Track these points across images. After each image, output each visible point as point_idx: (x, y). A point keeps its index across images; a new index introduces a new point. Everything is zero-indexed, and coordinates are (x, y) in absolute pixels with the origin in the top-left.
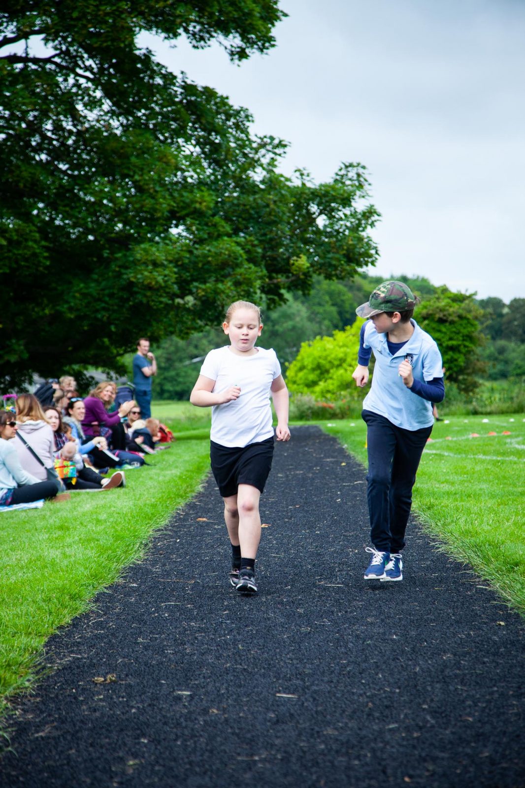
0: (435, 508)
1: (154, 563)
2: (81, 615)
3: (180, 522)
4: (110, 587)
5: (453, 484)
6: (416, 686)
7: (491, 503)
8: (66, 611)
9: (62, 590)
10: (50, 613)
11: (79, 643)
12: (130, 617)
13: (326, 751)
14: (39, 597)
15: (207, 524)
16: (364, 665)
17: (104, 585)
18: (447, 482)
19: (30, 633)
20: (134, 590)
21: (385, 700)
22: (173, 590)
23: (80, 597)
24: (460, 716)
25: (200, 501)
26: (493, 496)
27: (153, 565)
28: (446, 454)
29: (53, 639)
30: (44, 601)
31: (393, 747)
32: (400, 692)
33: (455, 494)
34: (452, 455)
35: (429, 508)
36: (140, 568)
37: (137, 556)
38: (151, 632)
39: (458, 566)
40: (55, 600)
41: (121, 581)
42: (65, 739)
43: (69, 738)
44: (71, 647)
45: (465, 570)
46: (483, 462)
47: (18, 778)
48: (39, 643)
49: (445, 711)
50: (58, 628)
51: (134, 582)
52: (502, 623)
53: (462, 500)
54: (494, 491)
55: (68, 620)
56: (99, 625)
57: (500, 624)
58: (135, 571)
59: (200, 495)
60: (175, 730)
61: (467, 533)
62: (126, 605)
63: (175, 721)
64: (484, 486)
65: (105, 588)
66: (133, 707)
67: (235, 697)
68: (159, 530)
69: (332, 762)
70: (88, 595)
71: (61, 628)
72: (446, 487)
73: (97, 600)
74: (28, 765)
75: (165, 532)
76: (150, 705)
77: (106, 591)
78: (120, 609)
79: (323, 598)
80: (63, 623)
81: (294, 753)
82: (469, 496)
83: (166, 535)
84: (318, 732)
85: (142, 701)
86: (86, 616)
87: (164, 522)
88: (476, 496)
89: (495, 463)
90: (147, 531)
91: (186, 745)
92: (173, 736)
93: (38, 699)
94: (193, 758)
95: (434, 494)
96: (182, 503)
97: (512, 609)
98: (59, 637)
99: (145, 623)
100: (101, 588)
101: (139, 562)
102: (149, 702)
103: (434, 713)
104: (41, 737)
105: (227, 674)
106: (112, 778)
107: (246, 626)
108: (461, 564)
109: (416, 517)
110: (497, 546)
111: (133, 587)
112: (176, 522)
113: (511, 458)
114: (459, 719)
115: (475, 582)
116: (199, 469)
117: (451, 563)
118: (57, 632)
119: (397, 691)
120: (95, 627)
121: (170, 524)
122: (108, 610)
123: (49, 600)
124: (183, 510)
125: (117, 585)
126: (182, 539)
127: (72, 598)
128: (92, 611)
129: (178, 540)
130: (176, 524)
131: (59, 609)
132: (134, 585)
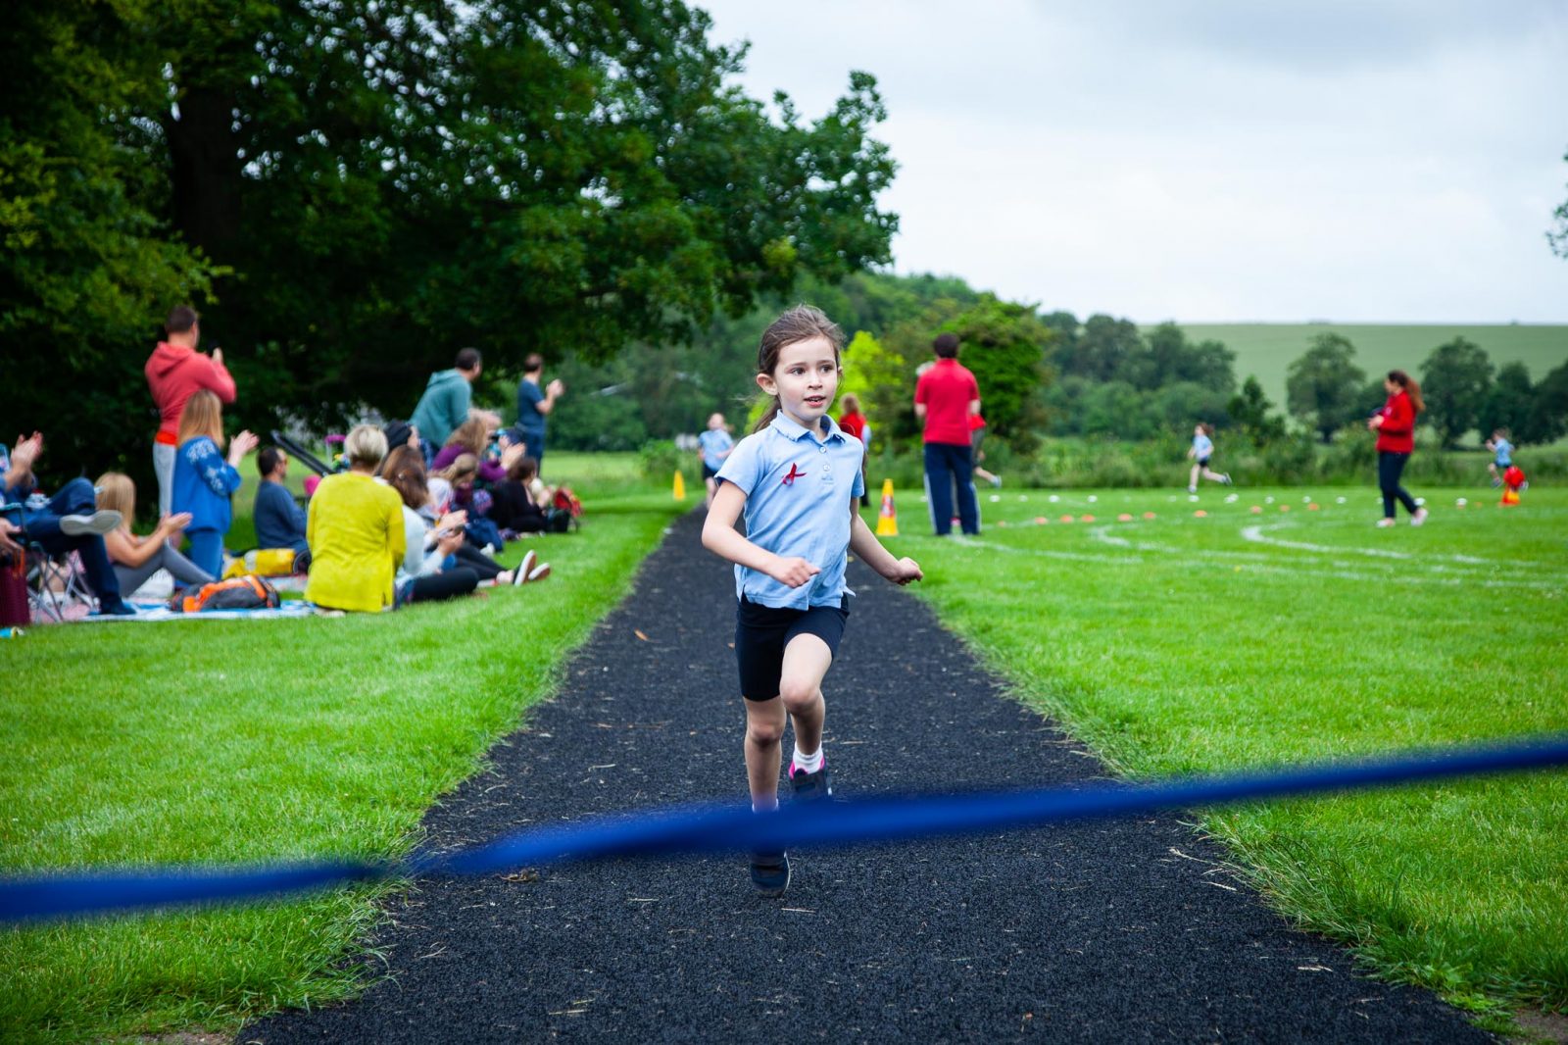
0: (994, 631)
1: (574, 701)
2: (473, 779)
3: (604, 642)
4: (509, 738)
5: (1014, 594)
6: (990, 901)
7: (1074, 625)
8: (449, 772)
9: (441, 739)
10: (426, 775)
11: (473, 820)
12: (545, 784)
13: (867, 994)
14: (406, 748)
15: (648, 646)
16: (910, 867)
17: (502, 733)
18: (1006, 591)
19: (399, 804)
20: (549, 743)
21: (946, 920)
22: (606, 745)
23: (467, 751)
24: (1062, 945)
25: (632, 609)
26: (1077, 615)
27: (571, 705)
28: (1000, 547)
29: (433, 813)
30: (412, 754)
31: (967, 989)
32: (967, 908)
33: (1021, 610)
34: (1008, 549)
35: (984, 631)
36: (553, 710)
37: (546, 692)
38: (581, 808)
39: (1036, 720)
40: (431, 755)
41: (526, 728)
42: (469, 965)
43: (475, 963)
44: (462, 826)
45: (1046, 725)
46: (1057, 561)
47: (406, 1020)
48: (413, 818)
49: (1039, 937)
50: (439, 797)
51: (546, 730)
53: (1030, 620)
54: (1078, 607)
55: (453, 785)
56: (502, 795)
58: (544, 714)
59: (631, 600)
60: (634, 956)
61: (1047, 671)
62: (538, 767)
63: (632, 943)
64: (1061, 598)
65: (503, 738)
66: (566, 920)
67: (719, 908)
68: (576, 652)
69: (878, 1010)
70: (480, 752)
71: (442, 797)
72: (1005, 600)
73: (493, 755)
74: (419, 1001)
75: (583, 655)
76: (592, 918)
77: (505, 744)
78: (529, 771)
79: (837, 764)
80: (445, 790)
81: (818, 995)
82: (1041, 614)
83: (583, 659)
84: (851, 966)
85: (579, 912)
86: (481, 780)
87: (581, 639)
88: (1051, 613)
89: (1077, 564)
90: (555, 653)
91: (655, 979)
92: (631, 966)
93: (421, 904)
94: (667, 999)
95: (988, 609)
96: (605, 612)
97: (1123, 786)
98: (443, 811)
99: (571, 793)
100: (498, 736)
101: (551, 701)
102: (590, 913)
103: (1023, 941)
104: (433, 959)
105: (704, 874)
106: (548, 1025)
108: (1040, 717)
109: (962, 644)
110: (1091, 692)
111: (545, 737)
112: (600, 640)
113: (1100, 558)
114: (1062, 950)
115: (1063, 745)
116: (626, 561)
117: (1024, 715)
118: (439, 803)
119: (964, 905)
120: (494, 797)
121: (590, 643)
122: (510, 772)
123: (422, 754)
124: (608, 623)
125: (521, 734)
126: (610, 667)
127: (456, 752)
128: (488, 773)
129: (605, 669)
130: (600, 644)
131: (438, 768)
132: (547, 735)
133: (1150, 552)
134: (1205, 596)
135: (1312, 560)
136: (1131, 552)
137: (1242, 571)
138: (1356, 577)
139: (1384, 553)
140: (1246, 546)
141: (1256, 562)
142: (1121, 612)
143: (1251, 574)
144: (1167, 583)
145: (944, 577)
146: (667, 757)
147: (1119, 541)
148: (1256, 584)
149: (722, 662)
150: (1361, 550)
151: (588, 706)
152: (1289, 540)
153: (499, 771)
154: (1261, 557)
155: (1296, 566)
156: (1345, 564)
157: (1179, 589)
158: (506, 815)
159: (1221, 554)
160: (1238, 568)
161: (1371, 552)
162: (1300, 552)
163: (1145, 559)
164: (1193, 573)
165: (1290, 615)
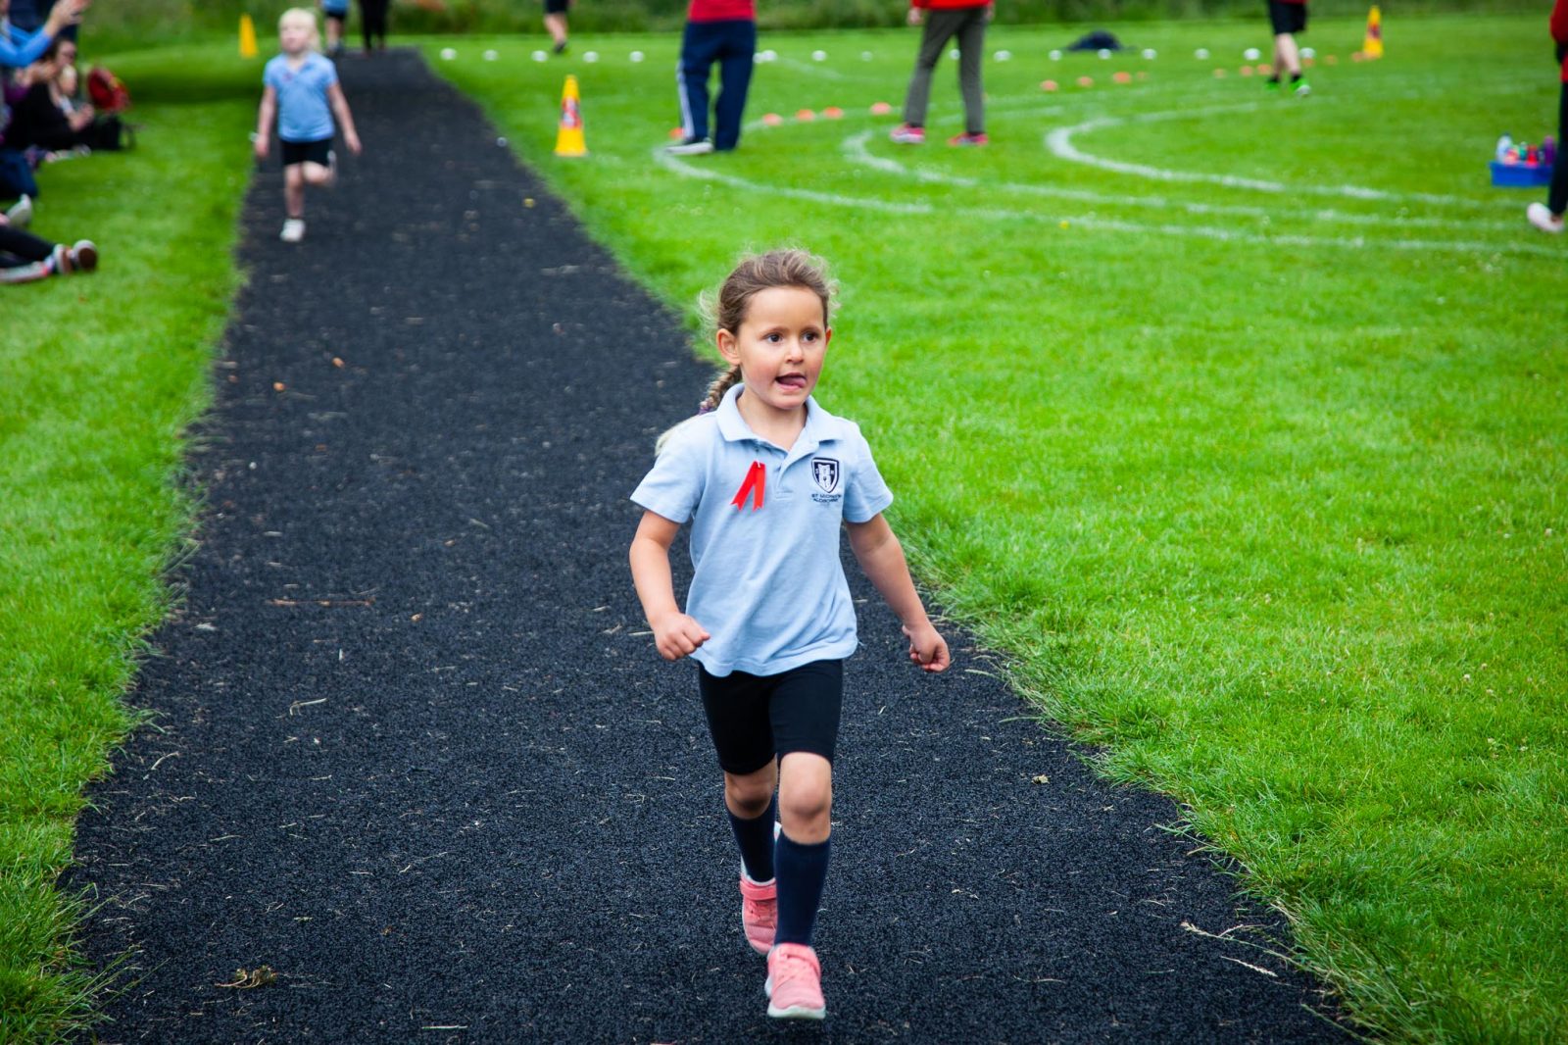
1: (226, 551)
3: (233, 388)
4: (156, 637)
8: (92, 734)
9: (65, 668)
11: (149, 839)
12: (235, 747)
17: (144, 631)
19: (34, 810)
20: (215, 641)
22: (299, 648)
23: (107, 681)
25: (252, 320)
26: (875, 329)
29: (87, 819)
36: (200, 563)
40: (60, 699)
41: (173, 611)
44: (135, 852)
46: (818, 212)
48: (61, 839)
50: (88, 789)
51: (205, 615)
52: (1043, 779)
55: (103, 762)
56: (178, 776)
57: (1039, 782)
58: (191, 575)
59: (246, 298)
62: (214, 706)
65: (147, 638)
68: (195, 428)
70: (124, 679)
71: (93, 787)
73: (143, 684)
77: (151, 649)
78: (203, 715)
80: (95, 773)
83: (217, 443)
86: (139, 743)
87: (199, 400)
89: (848, 215)
90: (171, 431)
96: (218, 334)
97: (1048, 731)
98: (100, 820)
99: (277, 768)
100: (141, 639)
101: (193, 544)
107: (504, 785)
110: (956, 527)
111: (206, 633)
112: (228, 398)
113: (872, 203)
116: (219, 213)
118: (88, 802)
120: (169, 779)
121: (213, 405)
122: (177, 716)
123: (46, 699)
124: (229, 359)
125: (172, 627)
126: (259, 461)
127: (92, 683)
128: (147, 730)
129: (253, 465)
130: (229, 404)
131: (74, 727)
132: (206, 626)
133: (935, 189)
134: (1035, 281)
135: (1156, 200)
136: (910, 188)
137: (1070, 226)
138: (1224, 235)
139: (1246, 183)
140: (1060, 174)
141: (1083, 207)
142: (934, 323)
143: (1083, 233)
144: (977, 255)
145: (679, 257)
146: (393, 678)
147: (889, 165)
148: (1097, 256)
149: (413, 447)
150: (1215, 178)
151: (248, 554)
152: (1114, 158)
153: (160, 722)
154: (1085, 194)
155: (1135, 213)
156: (1202, 208)
157: (997, 269)
158: (194, 822)
159: (1031, 189)
160: (1064, 222)
161: (1230, 180)
162: (1133, 184)
163: (937, 204)
164: (1009, 234)
165: (1159, 323)
